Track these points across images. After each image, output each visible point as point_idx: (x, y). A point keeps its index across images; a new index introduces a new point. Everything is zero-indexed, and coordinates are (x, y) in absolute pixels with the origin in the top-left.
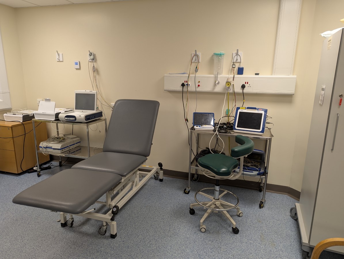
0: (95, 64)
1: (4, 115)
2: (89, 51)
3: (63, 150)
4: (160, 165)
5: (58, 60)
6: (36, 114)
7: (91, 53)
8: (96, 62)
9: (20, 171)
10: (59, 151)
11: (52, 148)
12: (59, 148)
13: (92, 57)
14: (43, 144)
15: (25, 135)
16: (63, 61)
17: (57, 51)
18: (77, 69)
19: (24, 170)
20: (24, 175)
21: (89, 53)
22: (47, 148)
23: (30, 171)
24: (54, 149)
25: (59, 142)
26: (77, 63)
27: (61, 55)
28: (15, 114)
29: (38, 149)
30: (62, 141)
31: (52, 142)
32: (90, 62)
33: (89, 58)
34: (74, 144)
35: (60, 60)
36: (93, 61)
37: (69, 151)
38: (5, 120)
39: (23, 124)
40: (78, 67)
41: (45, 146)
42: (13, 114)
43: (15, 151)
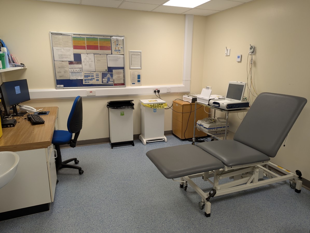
0: (253, 56)
1: (184, 96)
2: (250, 45)
3: (210, 130)
4: (298, 173)
5: (226, 55)
6: (198, 98)
7: (252, 47)
8: (255, 54)
9: (183, 138)
10: (207, 130)
11: (203, 126)
12: (208, 127)
13: (252, 50)
14: (199, 122)
15: (191, 112)
16: (229, 56)
17: (226, 47)
18: (239, 62)
19: (186, 138)
20: (186, 141)
21: (250, 47)
22: (201, 125)
23: (190, 140)
24: (204, 127)
25: (210, 122)
26: (239, 56)
27: (229, 50)
28: (189, 97)
29: (196, 125)
30: (212, 122)
31: (205, 122)
32: (250, 55)
33: (249, 51)
34: (222, 127)
35: (228, 55)
36: (252, 54)
37: (216, 132)
38: (184, 100)
39: (191, 104)
40: (239, 60)
41: (200, 124)
42: (188, 96)
43: (182, 122)
